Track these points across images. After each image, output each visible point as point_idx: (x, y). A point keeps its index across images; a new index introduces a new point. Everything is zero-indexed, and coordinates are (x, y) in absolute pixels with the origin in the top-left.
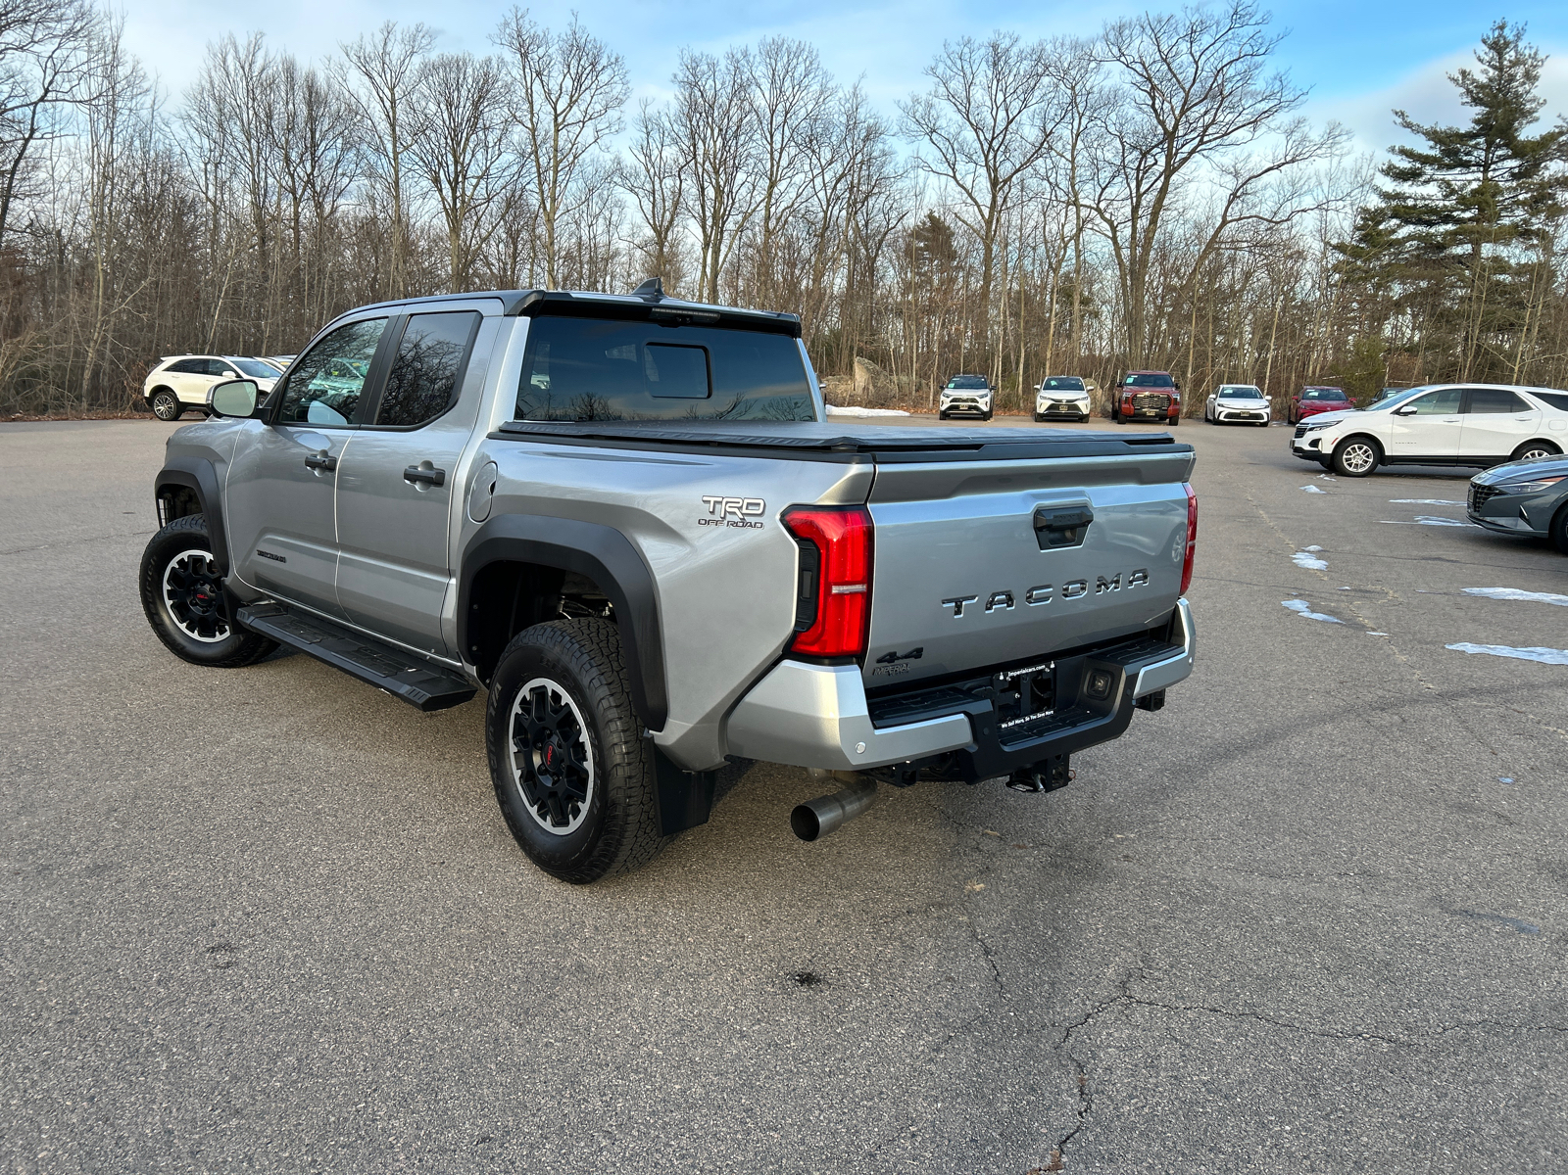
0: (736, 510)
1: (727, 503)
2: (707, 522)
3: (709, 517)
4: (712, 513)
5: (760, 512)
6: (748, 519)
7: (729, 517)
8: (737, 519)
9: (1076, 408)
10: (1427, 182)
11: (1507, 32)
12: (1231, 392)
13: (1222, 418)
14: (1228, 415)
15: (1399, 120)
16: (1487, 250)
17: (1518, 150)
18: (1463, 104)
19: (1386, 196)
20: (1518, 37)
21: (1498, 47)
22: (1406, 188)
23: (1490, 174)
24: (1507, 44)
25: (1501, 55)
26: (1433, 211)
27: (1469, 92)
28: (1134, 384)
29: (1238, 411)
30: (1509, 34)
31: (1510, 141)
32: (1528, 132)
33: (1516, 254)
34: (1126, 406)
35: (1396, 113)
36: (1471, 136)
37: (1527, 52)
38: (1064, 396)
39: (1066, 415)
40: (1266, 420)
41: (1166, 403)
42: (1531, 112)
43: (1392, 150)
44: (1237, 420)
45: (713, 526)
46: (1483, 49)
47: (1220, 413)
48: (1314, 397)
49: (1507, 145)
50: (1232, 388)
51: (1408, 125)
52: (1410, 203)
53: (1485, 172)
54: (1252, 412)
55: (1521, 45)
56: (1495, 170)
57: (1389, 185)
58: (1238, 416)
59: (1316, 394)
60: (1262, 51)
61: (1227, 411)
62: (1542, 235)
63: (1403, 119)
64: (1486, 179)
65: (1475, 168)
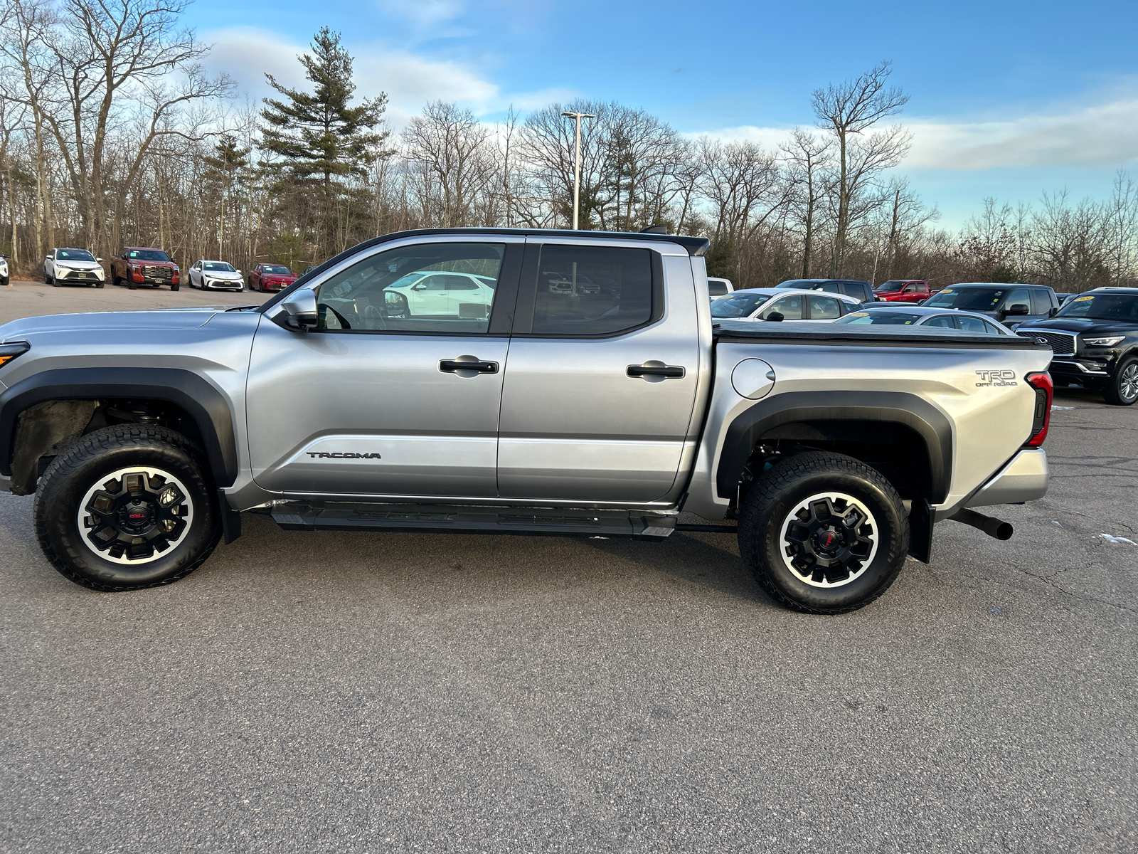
0: (998, 377)
1: (991, 373)
2: (982, 385)
3: (982, 382)
4: (984, 379)
5: (1013, 376)
6: (1006, 381)
7: (994, 381)
8: (999, 382)
9: (94, 275)
10: (292, 127)
11: (329, 36)
12: (211, 266)
13: (210, 285)
14: (216, 284)
15: (270, 81)
16: (333, 177)
17: (345, 116)
18: (307, 78)
19: (266, 132)
20: (337, 42)
21: (326, 45)
22: (279, 129)
23: (330, 128)
24: (331, 45)
25: (327, 51)
26: (298, 148)
27: (311, 71)
28: (138, 257)
29: (223, 281)
30: (331, 38)
31: (340, 110)
32: (350, 105)
33: (350, 182)
34: (137, 275)
35: (267, 76)
36: (315, 101)
37: (341, 52)
38: (82, 265)
39: (83, 281)
40: (242, 287)
41: (169, 274)
42: (349, 92)
43: (265, 100)
44: (222, 287)
45: (985, 386)
46: (315, 44)
47: (209, 282)
48: (269, 272)
49: (338, 112)
50: (212, 264)
51: (276, 86)
52: (283, 140)
53: (327, 126)
54: (232, 281)
55: (338, 47)
56: (332, 126)
57: (268, 125)
58: (222, 284)
59: (271, 269)
60: (175, 9)
61: (214, 280)
62: (364, 173)
63: (272, 81)
64: (327, 131)
65: (319, 123)
